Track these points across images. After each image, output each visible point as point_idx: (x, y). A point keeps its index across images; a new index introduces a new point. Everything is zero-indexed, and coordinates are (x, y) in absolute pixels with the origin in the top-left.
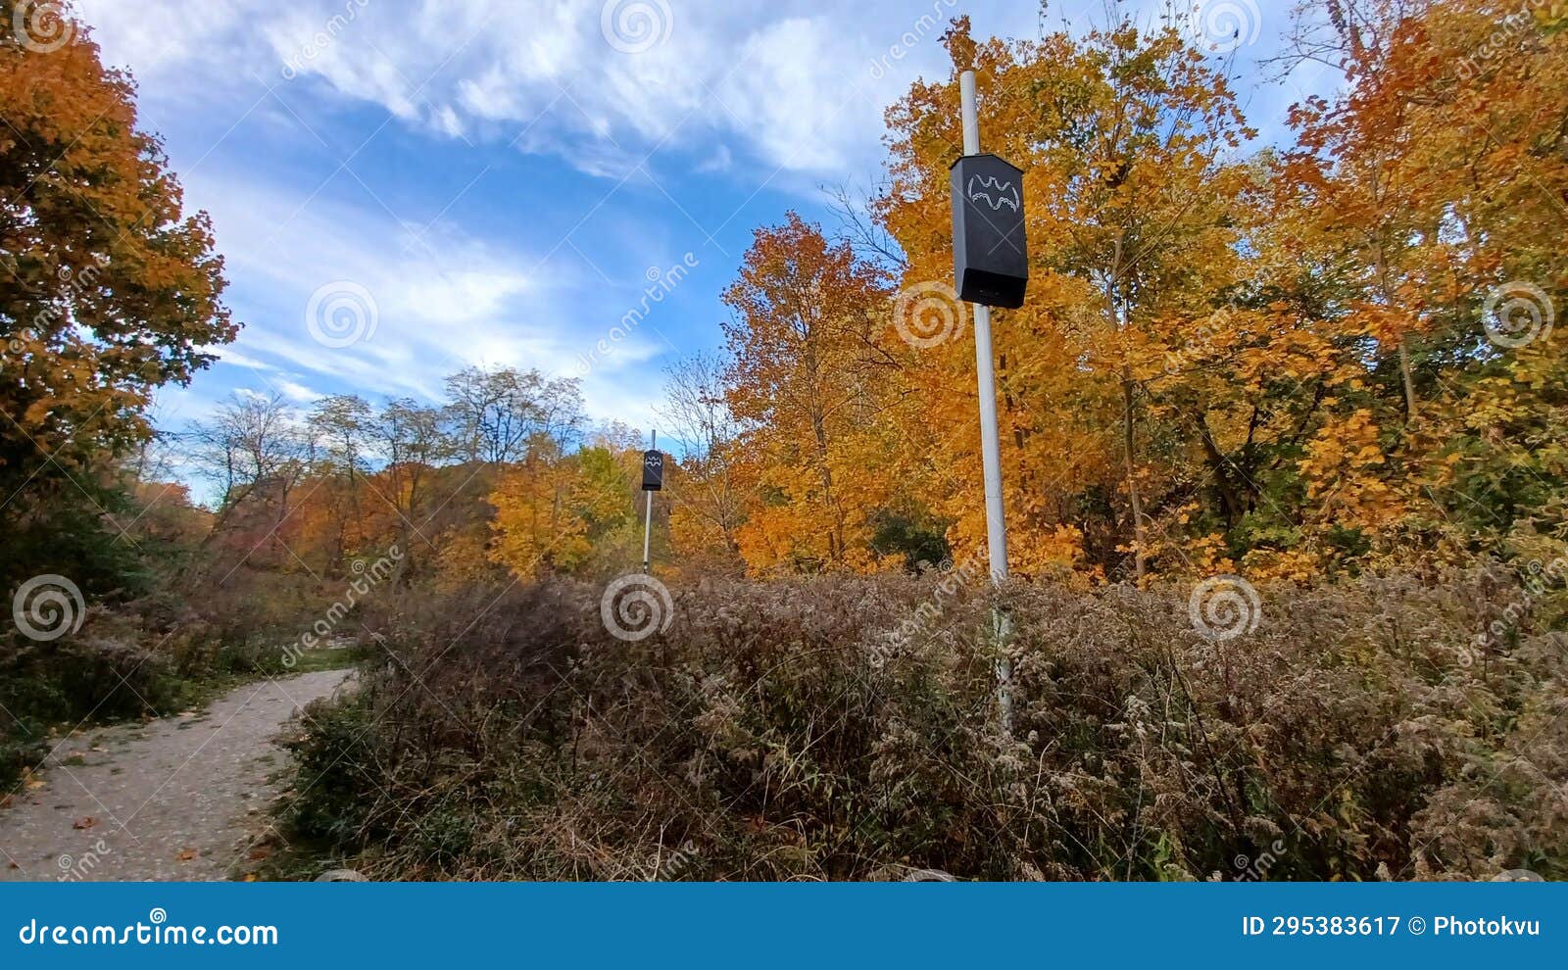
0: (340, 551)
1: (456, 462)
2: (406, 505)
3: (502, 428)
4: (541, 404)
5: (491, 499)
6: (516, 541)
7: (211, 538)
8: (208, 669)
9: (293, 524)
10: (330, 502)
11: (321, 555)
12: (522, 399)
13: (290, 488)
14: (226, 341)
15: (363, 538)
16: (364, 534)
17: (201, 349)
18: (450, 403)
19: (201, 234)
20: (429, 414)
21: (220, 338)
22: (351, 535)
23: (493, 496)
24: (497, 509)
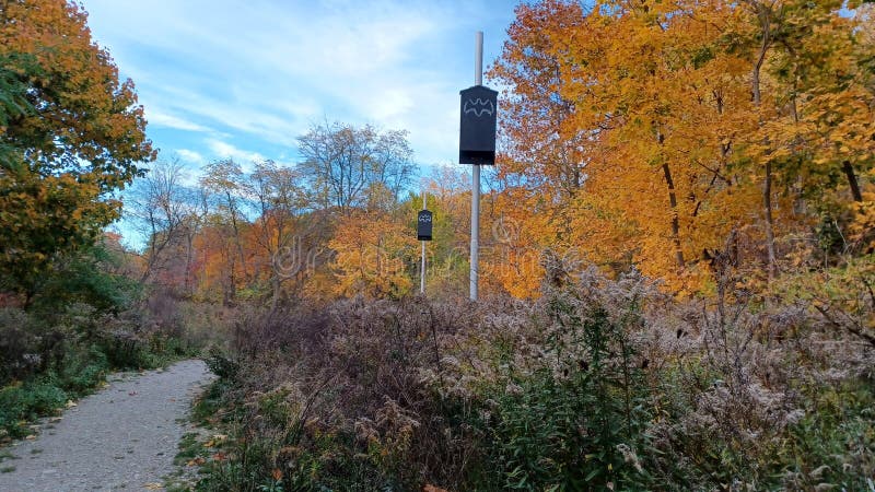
0: (233, 286)
1: (309, 210)
2: (275, 248)
3: (345, 180)
4: (376, 156)
5: (332, 245)
6: (351, 278)
7: (146, 276)
9: (198, 265)
10: (222, 247)
11: (220, 289)
12: (361, 154)
13: (193, 235)
14: (151, 160)
15: (248, 275)
16: (248, 272)
17: (139, 165)
18: (303, 160)
19: (130, 93)
20: (286, 172)
21: (149, 159)
22: (239, 273)
23: (332, 242)
24: (337, 253)
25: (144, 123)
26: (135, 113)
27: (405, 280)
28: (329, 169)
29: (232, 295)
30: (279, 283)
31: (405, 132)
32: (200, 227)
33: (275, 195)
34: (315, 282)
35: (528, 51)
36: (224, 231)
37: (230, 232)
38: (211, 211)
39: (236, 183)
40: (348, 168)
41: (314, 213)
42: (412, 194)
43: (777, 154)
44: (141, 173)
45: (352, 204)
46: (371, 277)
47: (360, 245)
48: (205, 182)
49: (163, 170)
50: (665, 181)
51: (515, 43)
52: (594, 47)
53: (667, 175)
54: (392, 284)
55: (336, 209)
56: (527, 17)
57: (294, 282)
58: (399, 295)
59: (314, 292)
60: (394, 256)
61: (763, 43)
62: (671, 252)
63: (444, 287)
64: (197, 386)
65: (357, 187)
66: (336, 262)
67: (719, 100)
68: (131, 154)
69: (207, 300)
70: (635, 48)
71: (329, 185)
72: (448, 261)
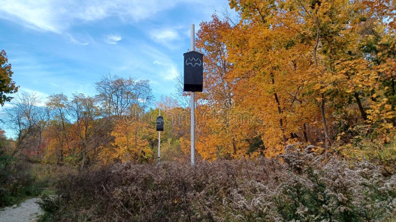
0: (62, 155)
1: (101, 117)
2: (84, 136)
3: (119, 103)
4: (134, 92)
5: (113, 134)
6: (122, 150)
7: (15, 152)
8: (19, 194)
10: (57, 136)
11: (55, 156)
12: (127, 91)
13: (42, 130)
14: (15, 92)
15: (70, 149)
16: (70, 148)
17: (7, 95)
18: (98, 94)
19: (3, 58)
20: (90, 99)
21: (13, 91)
22: (65, 148)
23: (112, 132)
24: (115, 138)
25: (11, 73)
26: (6, 68)
27: (148, 150)
28: (111, 98)
29: (62, 160)
30: (86, 154)
31: (148, 81)
32: (46, 126)
33: (84, 110)
34: (104, 152)
35: (206, 43)
36: (58, 128)
37: (61, 129)
38: (52, 118)
39: (64, 105)
40: (121, 97)
41: (104, 118)
42: (151, 109)
43: (328, 88)
44: (9, 99)
45: (122, 114)
46: (131, 149)
47: (126, 133)
48: (49, 104)
49: (27, 99)
50: (276, 101)
51: (201, 39)
52: (242, 39)
53: (277, 99)
54: (143, 152)
55: (115, 116)
56: (206, 28)
57: (93, 152)
58: (146, 157)
59: (104, 156)
60: (143, 139)
61: (317, 38)
62: (280, 135)
63: (168, 152)
64: (35, 216)
65: (125, 106)
66: (114, 142)
67: (295, 65)
68: (3, 89)
69: (48, 163)
70: (261, 39)
71: (111, 105)
72: (169, 140)
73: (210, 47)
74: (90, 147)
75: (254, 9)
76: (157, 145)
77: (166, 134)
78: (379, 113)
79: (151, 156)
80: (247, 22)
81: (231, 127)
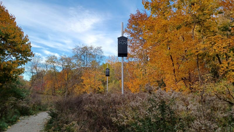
0: (55, 90)
2: (66, 79)
3: (85, 60)
4: (93, 53)
5: (82, 78)
6: (87, 87)
8: (36, 110)
9: (45, 84)
10: (52, 79)
11: (51, 91)
12: (89, 53)
13: (44, 76)
14: (33, 57)
16: (59, 86)
17: (29, 58)
18: (74, 55)
19: (27, 39)
20: (69, 58)
22: (56, 86)
23: (82, 77)
24: (83, 80)
25: (31, 47)
26: (28, 44)
27: (102, 87)
28: (81, 57)
29: (54, 92)
30: (67, 89)
31: (101, 47)
32: (45, 74)
33: (66, 64)
34: (77, 88)
35: (133, 26)
37: (53, 75)
38: (48, 69)
39: (56, 62)
40: (86, 57)
41: (77, 69)
42: (103, 64)
43: (200, 52)
44: (30, 60)
45: (87, 66)
46: (92, 86)
47: (90, 78)
48: (47, 61)
50: (171, 59)
51: (130, 24)
52: (151, 25)
53: (171, 58)
54: (99, 88)
55: (83, 68)
56: (133, 17)
57: (71, 88)
58: (100, 91)
59: (77, 91)
60: (99, 81)
61: (194, 24)
62: (173, 78)
63: (113, 88)
64: (46, 120)
65: (88, 62)
66: (83, 82)
67: (183, 38)
68: (27, 55)
69: (47, 94)
70: (162, 26)
71: (81, 61)
72: (114, 81)
73: (135, 28)
74: (69, 85)
75: (158, 9)
76: (106, 84)
77: (111, 78)
78: (228, 66)
79: (103, 90)
80: (155, 16)
81: (147, 74)
